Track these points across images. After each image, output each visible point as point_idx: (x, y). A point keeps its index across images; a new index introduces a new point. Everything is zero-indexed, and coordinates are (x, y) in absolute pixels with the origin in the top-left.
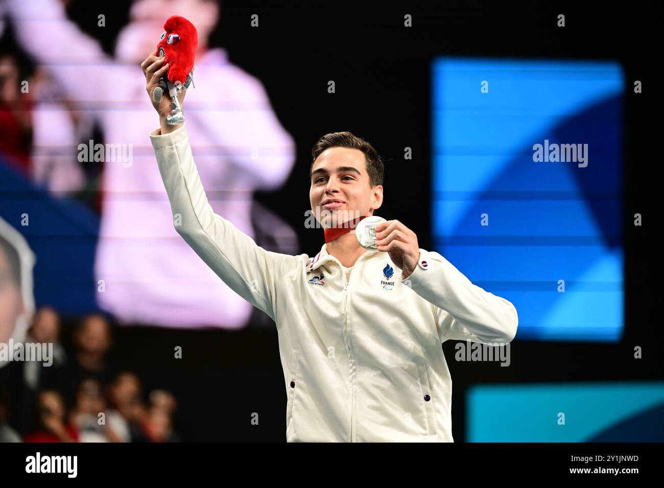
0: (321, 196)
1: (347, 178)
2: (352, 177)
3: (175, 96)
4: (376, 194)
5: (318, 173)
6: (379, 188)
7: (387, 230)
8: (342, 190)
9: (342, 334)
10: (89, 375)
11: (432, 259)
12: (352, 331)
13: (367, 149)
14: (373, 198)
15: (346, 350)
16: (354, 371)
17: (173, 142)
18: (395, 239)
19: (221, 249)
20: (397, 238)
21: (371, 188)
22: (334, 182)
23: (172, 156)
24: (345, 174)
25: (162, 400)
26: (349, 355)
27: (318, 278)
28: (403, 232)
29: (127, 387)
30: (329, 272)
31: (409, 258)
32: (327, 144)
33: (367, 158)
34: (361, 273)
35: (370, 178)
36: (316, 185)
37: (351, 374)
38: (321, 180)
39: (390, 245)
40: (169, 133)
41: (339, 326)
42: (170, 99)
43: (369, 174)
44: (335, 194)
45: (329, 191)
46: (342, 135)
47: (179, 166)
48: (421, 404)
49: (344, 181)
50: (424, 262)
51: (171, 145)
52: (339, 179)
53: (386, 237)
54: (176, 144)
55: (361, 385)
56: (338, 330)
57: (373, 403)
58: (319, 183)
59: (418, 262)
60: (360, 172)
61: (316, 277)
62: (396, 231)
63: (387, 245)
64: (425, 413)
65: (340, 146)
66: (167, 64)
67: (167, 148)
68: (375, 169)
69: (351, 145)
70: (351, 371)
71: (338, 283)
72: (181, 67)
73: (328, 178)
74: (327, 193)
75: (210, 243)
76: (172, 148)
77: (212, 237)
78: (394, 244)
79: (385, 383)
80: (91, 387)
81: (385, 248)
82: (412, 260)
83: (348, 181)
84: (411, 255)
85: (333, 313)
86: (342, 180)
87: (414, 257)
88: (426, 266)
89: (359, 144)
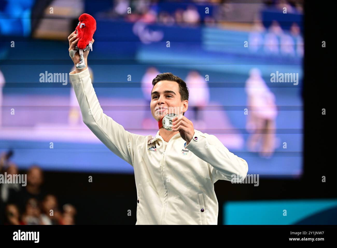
0: (155, 106)
1: (169, 97)
2: (172, 96)
3: (82, 55)
4: (184, 105)
5: (154, 94)
6: (186, 101)
7: (178, 120)
8: (166, 102)
9: (161, 176)
10: (32, 196)
11: (201, 136)
12: (165, 175)
13: (180, 81)
14: (183, 106)
15: (163, 185)
16: (167, 195)
17: (80, 78)
18: (181, 125)
19: (105, 132)
20: (182, 124)
21: (182, 101)
22: (162, 98)
23: (79, 85)
24: (168, 94)
25: (69, 209)
26: (164, 187)
27: (154, 147)
28: (186, 122)
29: (51, 202)
30: (159, 145)
31: (188, 135)
32: (159, 79)
33: (179, 86)
34: (172, 145)
35: (181, 96)
36: (153, 100)
37: (166, 196)
38: (156, 97)
39: (178, 128)
40: (78, 73)
41: (160, 172)
42: (80, 56)
43: (181, 95)
44: (162, 105)
45: (159, 103)
46: (167, 74)
47: (83, 90)
48: (199, 213)
49: (167, 98)
50: (196, 137)
51: (79, 79)
52: (165, 97)
53: (177, 124)
54: (82, 79)
55: (170, 203)
56: (159, 174)
57: (174, 212)
58: (155, 99)
59: (192, 138)
60: (176, 93)
61: (153, 147)
62: (181, 121)
63: (177, 128)
64: (201, 218)
65: (166, 80)
66: (78, 38)
67: (77, 81)
68: (184, 91)
69: (171, 79)
70: (165, 195)
71: (161, 150)
72: (84, 40)
73: (159, 96)
74: (159, 104)
75: (99, 129)
76: (80, 81)
77: (100, 126)
78: (180, 127)
79: (181, 202)
80: (33, 202)
81: (176, 129)
82: (189, 136)
83: (169, 98)
84: (189, 133)
85: (157, 165)
86: (166, 97)
87: (191, 134)
88: (197, 139)
89: (176, 79)
